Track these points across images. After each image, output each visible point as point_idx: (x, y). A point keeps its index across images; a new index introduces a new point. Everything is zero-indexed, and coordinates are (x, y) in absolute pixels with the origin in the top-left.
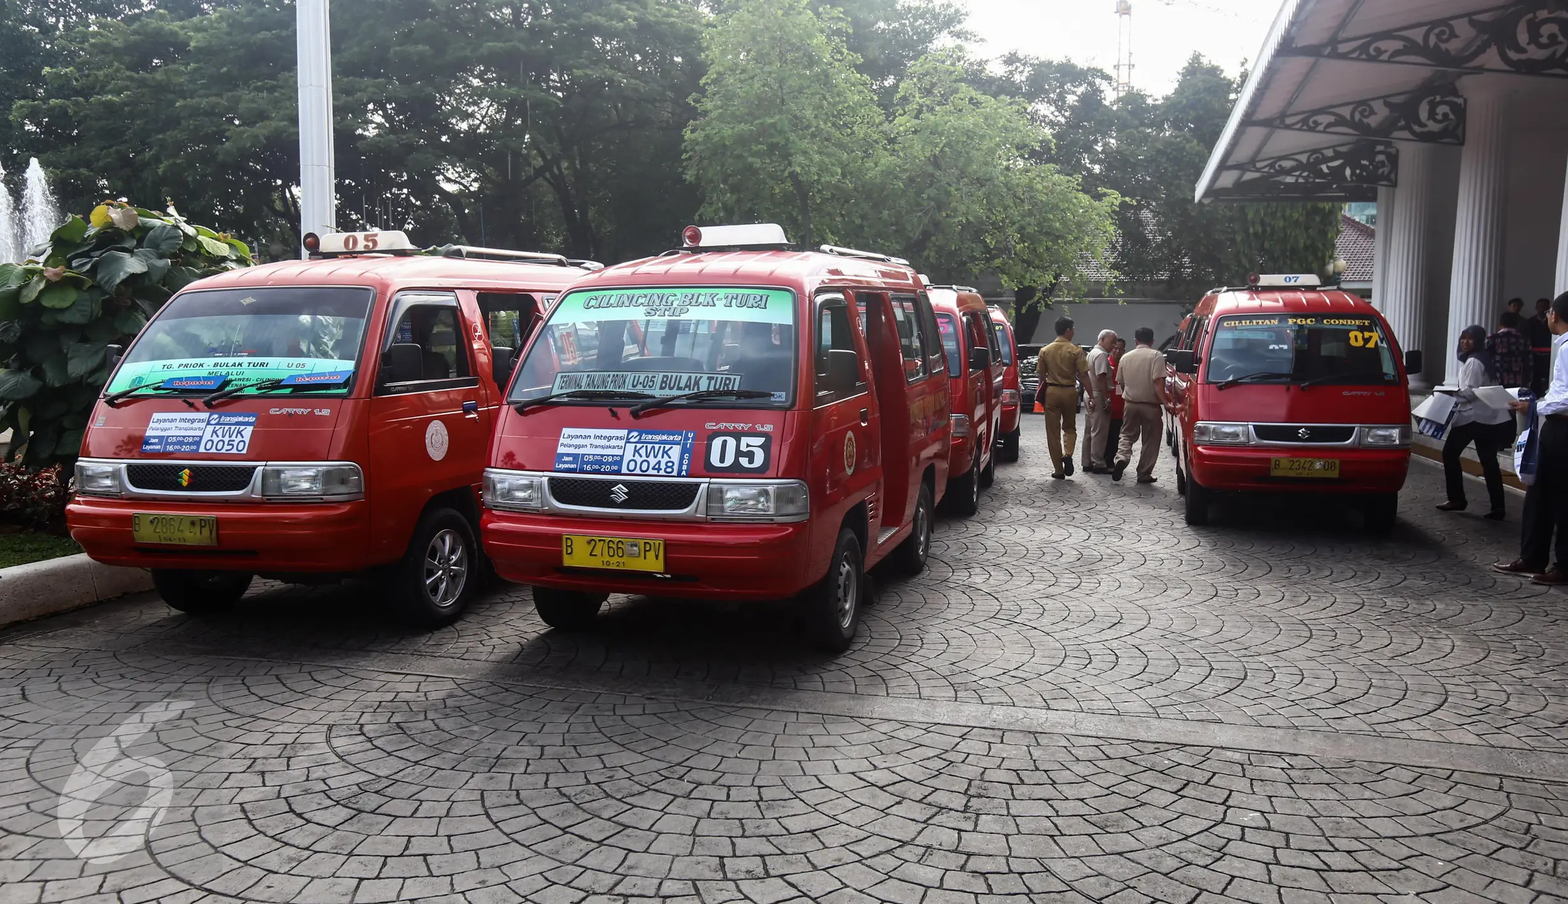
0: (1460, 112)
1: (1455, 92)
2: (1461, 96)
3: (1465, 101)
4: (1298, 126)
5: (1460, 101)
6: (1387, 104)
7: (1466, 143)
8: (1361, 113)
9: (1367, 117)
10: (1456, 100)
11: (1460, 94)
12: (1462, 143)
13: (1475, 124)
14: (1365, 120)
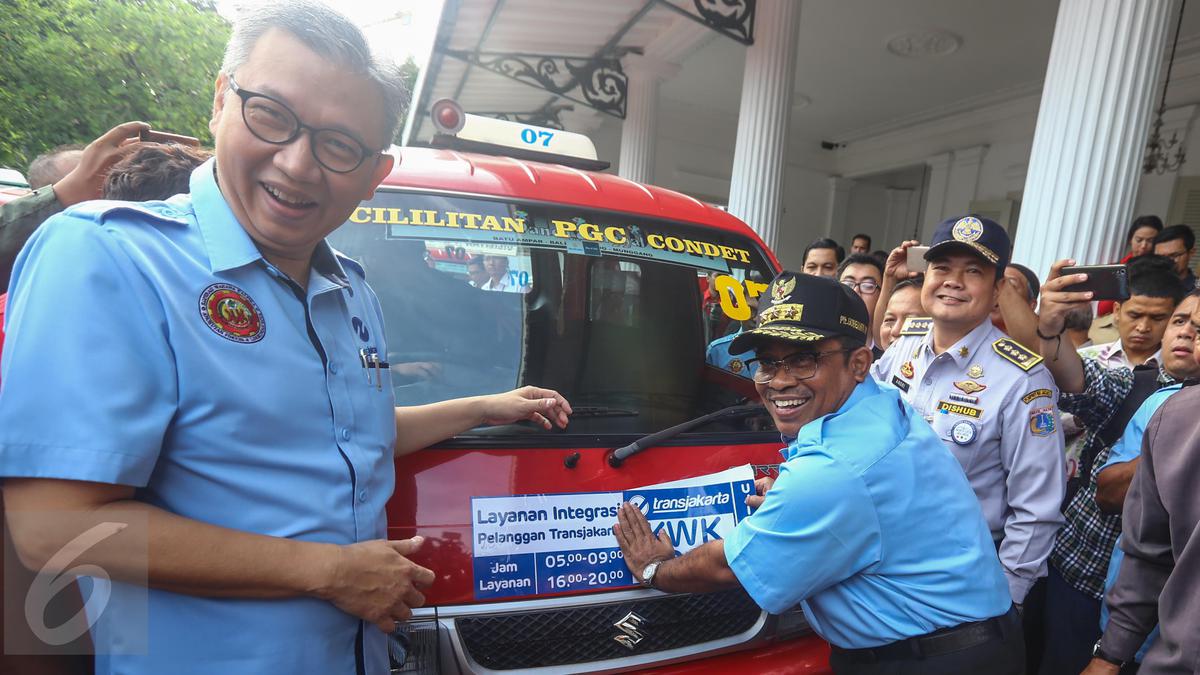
0: (623, 87)
1: (620, 70)
2: (623, 74)
3: (627, 79)
4: (491, 67)
5: (623, 79)
6: (568, 66)
7: (627, 117)
8: (547, 68)
9: (551, 73)
10: (620, 76)
11: (624, 71)
12: (624, 117)
13: (635, 102)
14: (550, 77)
